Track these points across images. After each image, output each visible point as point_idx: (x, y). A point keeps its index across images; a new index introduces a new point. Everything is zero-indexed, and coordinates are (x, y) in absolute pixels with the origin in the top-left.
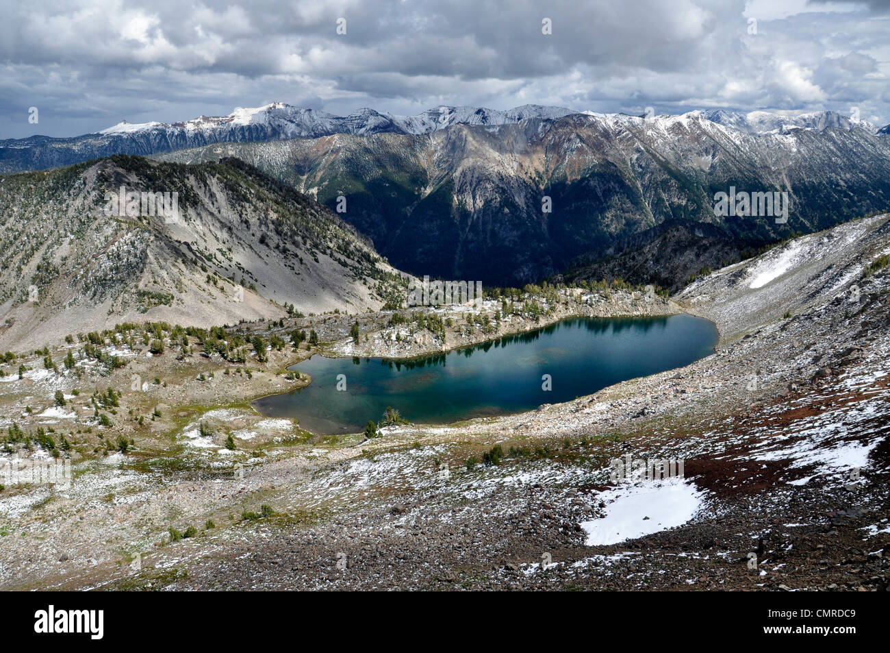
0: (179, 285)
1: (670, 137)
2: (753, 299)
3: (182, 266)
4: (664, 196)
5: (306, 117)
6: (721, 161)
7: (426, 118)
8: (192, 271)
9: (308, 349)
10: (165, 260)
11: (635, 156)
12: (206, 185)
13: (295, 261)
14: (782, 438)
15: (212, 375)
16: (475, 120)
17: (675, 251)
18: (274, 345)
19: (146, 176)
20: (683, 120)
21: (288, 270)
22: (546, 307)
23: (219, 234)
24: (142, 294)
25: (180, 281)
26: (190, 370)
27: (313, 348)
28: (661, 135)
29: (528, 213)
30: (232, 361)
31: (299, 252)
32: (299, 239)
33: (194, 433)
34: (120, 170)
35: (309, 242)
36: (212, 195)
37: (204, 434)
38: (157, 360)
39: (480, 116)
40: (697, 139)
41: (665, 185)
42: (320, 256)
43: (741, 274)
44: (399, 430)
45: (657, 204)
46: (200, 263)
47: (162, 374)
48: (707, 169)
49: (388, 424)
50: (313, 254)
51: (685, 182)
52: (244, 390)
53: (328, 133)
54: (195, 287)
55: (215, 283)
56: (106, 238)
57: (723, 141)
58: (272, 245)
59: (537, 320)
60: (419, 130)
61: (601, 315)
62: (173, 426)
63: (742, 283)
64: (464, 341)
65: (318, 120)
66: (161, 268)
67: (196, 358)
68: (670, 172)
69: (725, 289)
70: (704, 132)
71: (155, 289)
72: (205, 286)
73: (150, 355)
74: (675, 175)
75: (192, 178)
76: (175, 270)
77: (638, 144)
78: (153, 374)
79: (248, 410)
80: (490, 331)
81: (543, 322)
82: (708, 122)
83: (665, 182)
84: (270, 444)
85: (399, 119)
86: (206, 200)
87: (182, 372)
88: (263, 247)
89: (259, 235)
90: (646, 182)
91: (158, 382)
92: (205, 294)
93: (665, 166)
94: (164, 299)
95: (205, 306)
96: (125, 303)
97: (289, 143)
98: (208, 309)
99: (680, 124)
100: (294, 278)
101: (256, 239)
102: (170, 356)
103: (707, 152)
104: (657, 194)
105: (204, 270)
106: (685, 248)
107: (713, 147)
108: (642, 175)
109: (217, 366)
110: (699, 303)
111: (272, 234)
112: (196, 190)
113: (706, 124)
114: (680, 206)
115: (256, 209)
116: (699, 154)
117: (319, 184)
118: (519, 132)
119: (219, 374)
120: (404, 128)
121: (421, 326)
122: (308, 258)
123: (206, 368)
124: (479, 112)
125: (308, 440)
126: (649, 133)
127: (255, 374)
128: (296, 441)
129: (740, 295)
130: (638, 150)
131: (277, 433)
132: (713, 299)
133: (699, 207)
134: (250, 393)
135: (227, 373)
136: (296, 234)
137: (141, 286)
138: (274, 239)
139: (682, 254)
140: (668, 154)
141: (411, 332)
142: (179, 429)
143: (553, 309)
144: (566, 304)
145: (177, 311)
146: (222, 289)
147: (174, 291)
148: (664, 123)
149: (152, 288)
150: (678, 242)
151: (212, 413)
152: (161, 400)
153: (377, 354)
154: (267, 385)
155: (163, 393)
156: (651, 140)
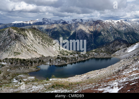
0: (22, 51)
1: (117, 24)
2: (128, 54)
3: (23, 47)
4: (115, 35)
5: (49, 21)
6: (127, 28)
7: (71, 21)
8: (25, 48)
9: (41, 63)
10: (20, 46)
11: (110, 28)
12: (29, 32)
13: (45, 47)
14: (106, 85)
15: (21, 68)
16: (80, 21)
17: (116, 45)
18: (34, 63)
19: (18, 31)
20: (119, 21)
21: (43, 48)
22: (87, 56)
23: (31, 42)
24: (15, 53)
25: (22, 50)
26: (17, 67)
27: (42, 63)
28: (115, 24)
29: (90, 38)
30: (26, 65)
31: (46, 45)
32: (46, 43)
33: (15, 79)
34: (13, 30)
35: (48, 43)
36: (30, 34)
37: (16, 80)
38: (11, 65)
39: (81, 21)
40: (122, 24)
41: (116, 33)
42: (50, 46)
43: (126, 50)
44: (54, 79)
45: (114, 37)
46: (26, 47)
47: (12, 68)
48: (124, 30)
49: (53, 78)
50: (48, 45)
51: (119, 32)
52: (27, 71)
53: (53, 24)
54: (25, 51)
55: (29, 51)
56: (9, 42)
57: (127, 25)
58: (41, 44)
59: (85, 58)
60: (70, 23)
61: (98, 57)
62: (11, 78)
63: (126, 51)
64: (71, 62)
65: (52, 21)
66: (19, 48)
67: (19, 65)
68: (117, 31)
69: (123, 53)
70: (123, 23)
71: (18, 52)
72: (27, 51)
73: (10, 64)
74: (118, 31)
75: (26, 31)
76: (21, 48)
77: (111, 25)
78: (10, 68)
79: (27, 75)
80: (76, 60)
81: (86, 59)
82: (124, 21)
83: (115, 32)
84: (29, 81)
85: (66, 21)
86: (29, 35)
87: (16, 67)
88: (39, 44)
89: (38, 42)
90: (112, 33)
91: (10, 69)
92: (27, 53)
93: (116, 29)
94: (19, 54)
95: (27, 55)
96: (11, 54)
97: (46, 25)
98: (27, 56)
99: (119, 22)
100: (45, 50)
101: (38, 43)
102: (14, 64)
103: (124, 27)
104: (114, 35)
105: (27, 48)
106: (118, 45)
107: (125, 26)
108: (111, 31)
109: (23, 66)
110: (117, 55)
111: (41, 42)
112: (27, 34)
113: (124, 22)
114: (118, 37)
115: (38, 37)
116: (122, 27)
117: (51, 33)
118: (88, 23)
119: (23, 68)
120: (67, 23)
121: (62, 59)
122: (47, 46)
123: (20, 67)
124: (81, 20)
125: (37, 81)
126: (113, 23)
127: (30, 68)
128: (35, 81)
129: (125, 54)
130: (111, 27)
131: (31, 79)
132: (120, 54)
133: (122, 37)
134: (28, 71)
135: (24, 68)
136: (45, 42)
137: (15, 51)
138: (41, 43)
139: (117, 46)
140: (116, 27)
141: (60, 60)
142: (13, 78)
143: (89, 56)
144: (91, 55)
145: (21, 56)
146: (30, 52)
147: (21, 52)
148: (116, 21)
149: (17, 51)
150: (116, 44)
151: (20, 75)
152: (11, 73)
153: (54, 64)
154: (32, 70)
155: (11, 71)
156: (113, 25)
